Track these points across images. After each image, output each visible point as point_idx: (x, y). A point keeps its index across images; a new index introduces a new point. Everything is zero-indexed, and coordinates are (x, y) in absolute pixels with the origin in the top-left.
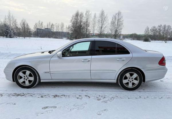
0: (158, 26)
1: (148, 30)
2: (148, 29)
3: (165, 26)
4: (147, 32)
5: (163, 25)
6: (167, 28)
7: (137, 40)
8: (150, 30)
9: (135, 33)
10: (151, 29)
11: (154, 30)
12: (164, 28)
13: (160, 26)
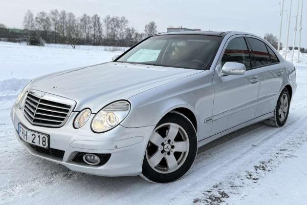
0: (50, 12)
1: (32, 19)
2: (31, 16)
3: (64, 13)
4: (28, 23)
5: (60, 12)
6: (67, 18)
7: (9, 41)
8: (34, 18)
10: (37, 18)
11: (43, 20)
12: (63, 18)
13: (55, 13)
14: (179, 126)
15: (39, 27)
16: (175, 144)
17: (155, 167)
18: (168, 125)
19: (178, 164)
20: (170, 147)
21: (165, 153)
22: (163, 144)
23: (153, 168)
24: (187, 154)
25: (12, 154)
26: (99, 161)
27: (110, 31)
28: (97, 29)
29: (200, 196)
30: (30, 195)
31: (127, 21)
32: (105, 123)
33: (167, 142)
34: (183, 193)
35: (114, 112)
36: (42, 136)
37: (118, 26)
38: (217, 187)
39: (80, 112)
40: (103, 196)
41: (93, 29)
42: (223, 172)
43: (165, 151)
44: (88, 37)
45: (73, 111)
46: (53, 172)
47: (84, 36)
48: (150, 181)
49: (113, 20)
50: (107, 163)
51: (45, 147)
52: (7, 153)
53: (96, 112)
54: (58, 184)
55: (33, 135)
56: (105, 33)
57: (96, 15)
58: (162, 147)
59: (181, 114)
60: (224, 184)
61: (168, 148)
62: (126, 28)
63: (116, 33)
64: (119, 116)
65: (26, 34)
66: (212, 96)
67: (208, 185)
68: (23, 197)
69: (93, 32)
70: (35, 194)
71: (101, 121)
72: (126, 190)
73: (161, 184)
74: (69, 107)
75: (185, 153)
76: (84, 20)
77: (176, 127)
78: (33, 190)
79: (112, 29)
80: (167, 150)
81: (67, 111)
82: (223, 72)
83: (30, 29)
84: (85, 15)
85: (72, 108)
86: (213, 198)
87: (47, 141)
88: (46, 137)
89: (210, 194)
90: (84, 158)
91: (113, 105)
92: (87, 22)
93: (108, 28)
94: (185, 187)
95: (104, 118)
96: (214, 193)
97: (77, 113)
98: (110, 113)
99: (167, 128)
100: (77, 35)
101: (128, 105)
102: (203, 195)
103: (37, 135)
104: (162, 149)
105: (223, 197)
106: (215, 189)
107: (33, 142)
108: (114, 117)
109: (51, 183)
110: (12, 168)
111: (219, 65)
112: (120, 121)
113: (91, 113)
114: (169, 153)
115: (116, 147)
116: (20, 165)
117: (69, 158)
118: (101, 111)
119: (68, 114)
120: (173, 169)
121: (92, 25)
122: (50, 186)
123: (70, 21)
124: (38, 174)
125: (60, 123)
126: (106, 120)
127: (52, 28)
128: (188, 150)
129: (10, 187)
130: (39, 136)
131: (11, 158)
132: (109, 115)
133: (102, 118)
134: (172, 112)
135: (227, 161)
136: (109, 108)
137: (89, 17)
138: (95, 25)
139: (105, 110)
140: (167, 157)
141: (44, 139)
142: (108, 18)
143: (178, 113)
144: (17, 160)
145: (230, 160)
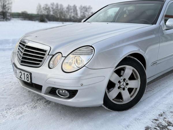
0: (50, 4)
1: (41, 8)
2: (40, 6)
3: (57, 4)
4: (39, 10)
6: (59, 7)
9: (25, 12)
10: (43, 8)
11: (47, 9)
12: (57, 7)
13: (53, 4)
14: (132, 68)
15: (44, 12)
16: (129, 82)
17: (113, 100)
18: (124, 67)
19: (131, 97)
20: (125, 84)
21: (120, 89)
22: (119, 82)
23: (111, 100)
24: (138, 90)
25: (14, 84)
26: (68, 95)
27: (82, 14)
28: (75, 13)
29: (150, 124)
30: (18, 117)
31: (91, 8)
32: (73, 65)
33: (123, 80)
34: (135, 120)
35: (80, 56)
36: (26, 73)
37: (86, 11)
38: (161, 115)
39: (53, 56)
40: (72, 121)
41: (73, 13)
42: (164, 103)
43: (121, 88)
44: (70, 18)
45: (48, 55)
46: (38, 98)
47: (68, 17)
48: (109, 110)
49: (84, 7)
50: (75, 97)
51: (29, 82)
52: (11, 83)
53: (66, 56)
54: (40, 109)
55: (20, 72)
56: (79, 15)
57: (75, 5)
58: (119, 84)
59: (135, 59)
60: (167, 113)
61: (123, 85)
62: (91, 12)
63: (85, 15)
64: (84, 59)
65: (38, 17)
66: (158, 45)
67: (154, 114)
68: (12, 119)
69: (73, 15)
70: (21, 117)
71: (70, 63)
72: (90, 116)
73: (117, 112)
74: (45, 51)
75: (136, 89)
76: (68, 8)
77: (130, 69)
78: (21, 113)
79: (83, 13)
80: (122, 87)
81: (44, 55)
82: (167, 26)
83: (40, 13)
84: (69, 5)
85: (48, 52)
86: (161, 126)
87: (29, 78)
88: (29, 74)
89: (157, 122)
90: (57, 92)
91: (80, 50)
92: (70, 9)
93: (81, 12)
94: (137, 115)
95: (72, 60)
96: (160, 121)
97: (51, 56)
98: (77, 57)
99: (123, 69)
100: (64, 17)
101: (92, 50)
102: (152, 123)
103: (23, 72)
104: (119, 86)
105: (168, 125)
106: (161, 117)
107: (20, 77)
108: (81, 60)
109: (35, 107)
110: (11, 95)
111: (163, 21)
112: (85, 63)
113: (62, 57)
114: (124, 89)
115: (82, 85)
116: (17, 92)
117: (46, 91)
118: (70, 55)
119: (45, 57)
120: (127, 101)
121: (72, 10)
122: (34, 110)
123: (60, 8)
124: (27, 100)
125: (39, 64)
126: (73, 62)
127: (51, 13)
128: (139, 87)
129: (6, 110)
130: (24, 74)
131: (12, 86)
132: (76, 58)
133: (70, 61)
134: (128, 57)
135: (165, 94)
136: (76, 52)
137: (71, 7)
138: (74, 11)
139: (74, 54)
140: (122, 92)
141: (28, 76)
142: (81, 6)
143: (133, 58)
144: (16, 88)
145: (167, 93)
